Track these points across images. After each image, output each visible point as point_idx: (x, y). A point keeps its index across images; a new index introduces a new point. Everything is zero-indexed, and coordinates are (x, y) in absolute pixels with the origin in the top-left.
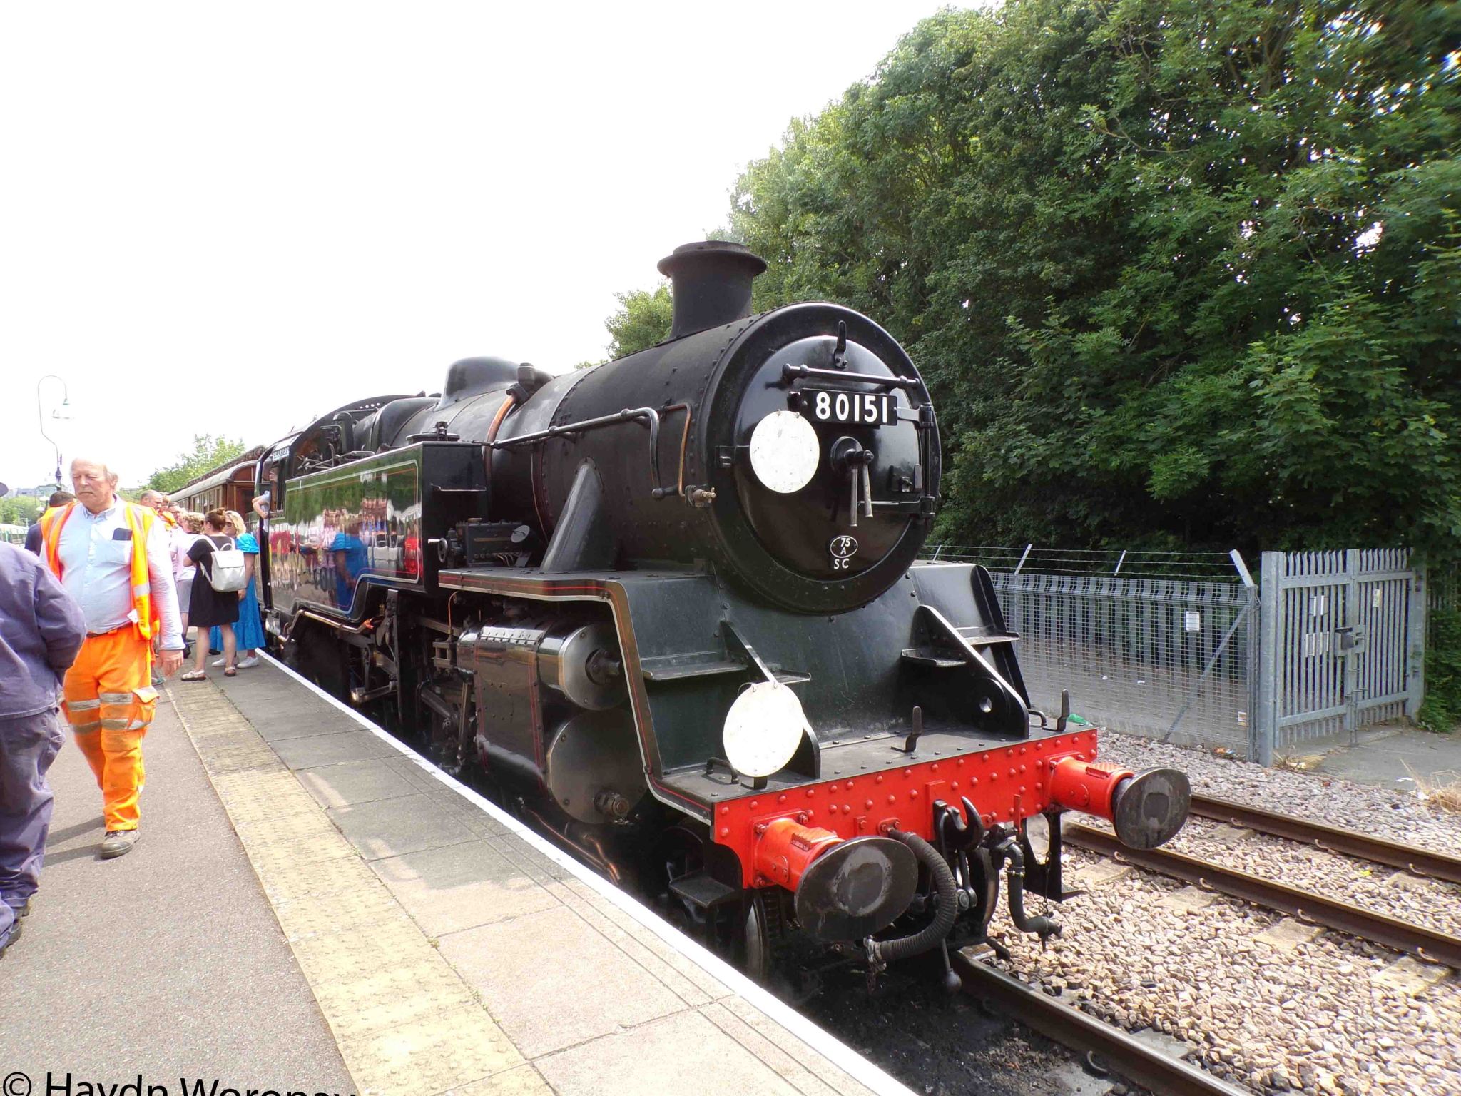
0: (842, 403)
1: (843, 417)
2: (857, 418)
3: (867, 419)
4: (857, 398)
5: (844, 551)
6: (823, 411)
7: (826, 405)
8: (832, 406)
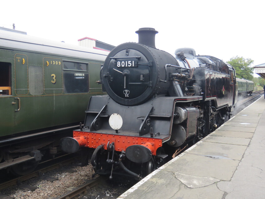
0: (123, 63)
1: (123, 66)
2: (126, 66)
3: (129, 66)
4: (126, 62)
5: (126, 93)
6: (119, 65)
7: (119, 64)
8: (121, 64)
